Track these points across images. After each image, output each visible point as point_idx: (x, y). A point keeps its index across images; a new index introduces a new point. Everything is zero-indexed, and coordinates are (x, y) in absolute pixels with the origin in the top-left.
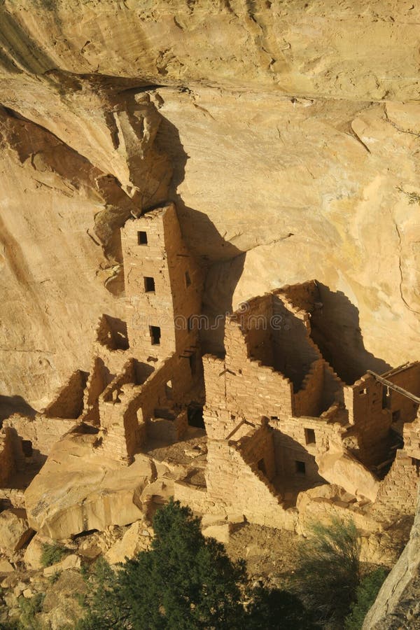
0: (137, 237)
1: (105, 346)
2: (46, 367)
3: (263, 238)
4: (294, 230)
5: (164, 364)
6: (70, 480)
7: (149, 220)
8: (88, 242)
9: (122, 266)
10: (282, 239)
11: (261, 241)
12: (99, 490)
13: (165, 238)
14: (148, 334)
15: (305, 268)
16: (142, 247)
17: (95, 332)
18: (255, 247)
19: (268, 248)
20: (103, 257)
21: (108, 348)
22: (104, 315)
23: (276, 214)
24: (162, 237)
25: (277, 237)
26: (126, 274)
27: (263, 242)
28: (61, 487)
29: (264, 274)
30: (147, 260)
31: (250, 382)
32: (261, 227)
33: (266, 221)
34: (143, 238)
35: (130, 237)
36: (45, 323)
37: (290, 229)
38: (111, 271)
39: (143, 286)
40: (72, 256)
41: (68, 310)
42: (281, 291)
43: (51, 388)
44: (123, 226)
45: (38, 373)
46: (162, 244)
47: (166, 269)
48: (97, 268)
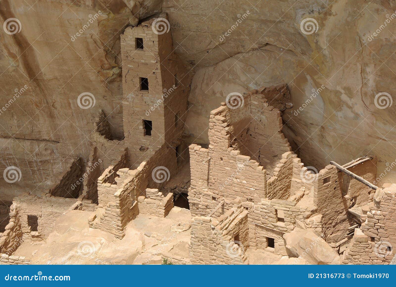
0: (134, 43)
1: (103, 136)
2: (51, 154)
3: (243, 46)
4: (271, 40)
5: (154, 153)
6: (71, 249)
7: (145, 28)
8: (92, 46)
9: (121, 68)
10: (260, 48)
11: (241, 49)
12: (96, 258)
13: (159, 44)
14: (141, 127)
15: (278, 73)
16: (139, 52)
17: (95, 124)
18: (236, 54)
19: (247, 55)
20: (104, 59)
21: (106, 137)
22: (103, 111)
23: (255, 26)
24: (156, 43)
25: (255, 46)
26: (124, 74)
27: (243, 51)
28: (63, 255)
29: (243, 78)
30: (142, 64)
31: (229, 169)
32: (242, 37)
33: (246, 32)
34: (139, 43)
35: (129, 42)
36: (51, 116)
37: (267, 40)
38: (111, 72)
39: (138, 85)
40: (78, 58)
41: (72, 105)
42: (257, 92)
43: (55, 172)
44: (123, 32)
45: (44, 158)
46: (157, 49)
47: (159, 71)
48: (99, 69)
